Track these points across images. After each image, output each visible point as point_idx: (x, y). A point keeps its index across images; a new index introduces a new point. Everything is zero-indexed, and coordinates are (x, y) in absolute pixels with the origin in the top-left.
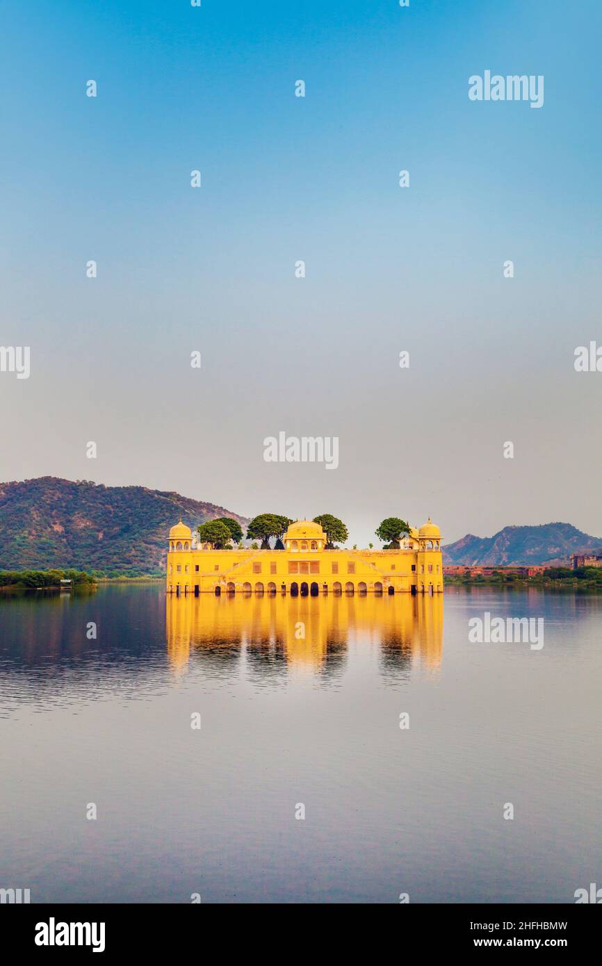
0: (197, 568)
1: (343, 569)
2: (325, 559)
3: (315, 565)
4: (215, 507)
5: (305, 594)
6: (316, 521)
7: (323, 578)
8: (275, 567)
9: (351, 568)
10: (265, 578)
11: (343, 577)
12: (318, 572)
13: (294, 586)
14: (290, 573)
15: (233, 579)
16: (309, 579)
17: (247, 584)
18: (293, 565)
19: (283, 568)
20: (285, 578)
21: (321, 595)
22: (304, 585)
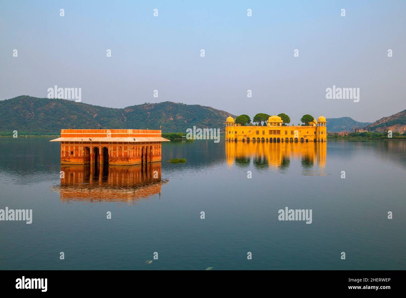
0: (236, 132)
1: (289, 133)
2: (282, 129)
3: (279, 132)
4: (224, 112)
5: (275, 142)
6: (279, 115)
7: (282, 136)
8: (264, 132)
9: (292, 133)
10: (261, 136)
11: (289, 136)
12: (280, 134)
13: (271, 139)
14: (269, 134)
15: (249, 136)
16: (277, 136)
17: (254, 138)
18: (271, 132)
19: (267, 133)
20: (267, 136)
21: (281, 142)
22: (275, 139)
